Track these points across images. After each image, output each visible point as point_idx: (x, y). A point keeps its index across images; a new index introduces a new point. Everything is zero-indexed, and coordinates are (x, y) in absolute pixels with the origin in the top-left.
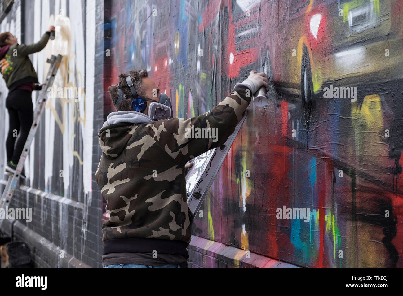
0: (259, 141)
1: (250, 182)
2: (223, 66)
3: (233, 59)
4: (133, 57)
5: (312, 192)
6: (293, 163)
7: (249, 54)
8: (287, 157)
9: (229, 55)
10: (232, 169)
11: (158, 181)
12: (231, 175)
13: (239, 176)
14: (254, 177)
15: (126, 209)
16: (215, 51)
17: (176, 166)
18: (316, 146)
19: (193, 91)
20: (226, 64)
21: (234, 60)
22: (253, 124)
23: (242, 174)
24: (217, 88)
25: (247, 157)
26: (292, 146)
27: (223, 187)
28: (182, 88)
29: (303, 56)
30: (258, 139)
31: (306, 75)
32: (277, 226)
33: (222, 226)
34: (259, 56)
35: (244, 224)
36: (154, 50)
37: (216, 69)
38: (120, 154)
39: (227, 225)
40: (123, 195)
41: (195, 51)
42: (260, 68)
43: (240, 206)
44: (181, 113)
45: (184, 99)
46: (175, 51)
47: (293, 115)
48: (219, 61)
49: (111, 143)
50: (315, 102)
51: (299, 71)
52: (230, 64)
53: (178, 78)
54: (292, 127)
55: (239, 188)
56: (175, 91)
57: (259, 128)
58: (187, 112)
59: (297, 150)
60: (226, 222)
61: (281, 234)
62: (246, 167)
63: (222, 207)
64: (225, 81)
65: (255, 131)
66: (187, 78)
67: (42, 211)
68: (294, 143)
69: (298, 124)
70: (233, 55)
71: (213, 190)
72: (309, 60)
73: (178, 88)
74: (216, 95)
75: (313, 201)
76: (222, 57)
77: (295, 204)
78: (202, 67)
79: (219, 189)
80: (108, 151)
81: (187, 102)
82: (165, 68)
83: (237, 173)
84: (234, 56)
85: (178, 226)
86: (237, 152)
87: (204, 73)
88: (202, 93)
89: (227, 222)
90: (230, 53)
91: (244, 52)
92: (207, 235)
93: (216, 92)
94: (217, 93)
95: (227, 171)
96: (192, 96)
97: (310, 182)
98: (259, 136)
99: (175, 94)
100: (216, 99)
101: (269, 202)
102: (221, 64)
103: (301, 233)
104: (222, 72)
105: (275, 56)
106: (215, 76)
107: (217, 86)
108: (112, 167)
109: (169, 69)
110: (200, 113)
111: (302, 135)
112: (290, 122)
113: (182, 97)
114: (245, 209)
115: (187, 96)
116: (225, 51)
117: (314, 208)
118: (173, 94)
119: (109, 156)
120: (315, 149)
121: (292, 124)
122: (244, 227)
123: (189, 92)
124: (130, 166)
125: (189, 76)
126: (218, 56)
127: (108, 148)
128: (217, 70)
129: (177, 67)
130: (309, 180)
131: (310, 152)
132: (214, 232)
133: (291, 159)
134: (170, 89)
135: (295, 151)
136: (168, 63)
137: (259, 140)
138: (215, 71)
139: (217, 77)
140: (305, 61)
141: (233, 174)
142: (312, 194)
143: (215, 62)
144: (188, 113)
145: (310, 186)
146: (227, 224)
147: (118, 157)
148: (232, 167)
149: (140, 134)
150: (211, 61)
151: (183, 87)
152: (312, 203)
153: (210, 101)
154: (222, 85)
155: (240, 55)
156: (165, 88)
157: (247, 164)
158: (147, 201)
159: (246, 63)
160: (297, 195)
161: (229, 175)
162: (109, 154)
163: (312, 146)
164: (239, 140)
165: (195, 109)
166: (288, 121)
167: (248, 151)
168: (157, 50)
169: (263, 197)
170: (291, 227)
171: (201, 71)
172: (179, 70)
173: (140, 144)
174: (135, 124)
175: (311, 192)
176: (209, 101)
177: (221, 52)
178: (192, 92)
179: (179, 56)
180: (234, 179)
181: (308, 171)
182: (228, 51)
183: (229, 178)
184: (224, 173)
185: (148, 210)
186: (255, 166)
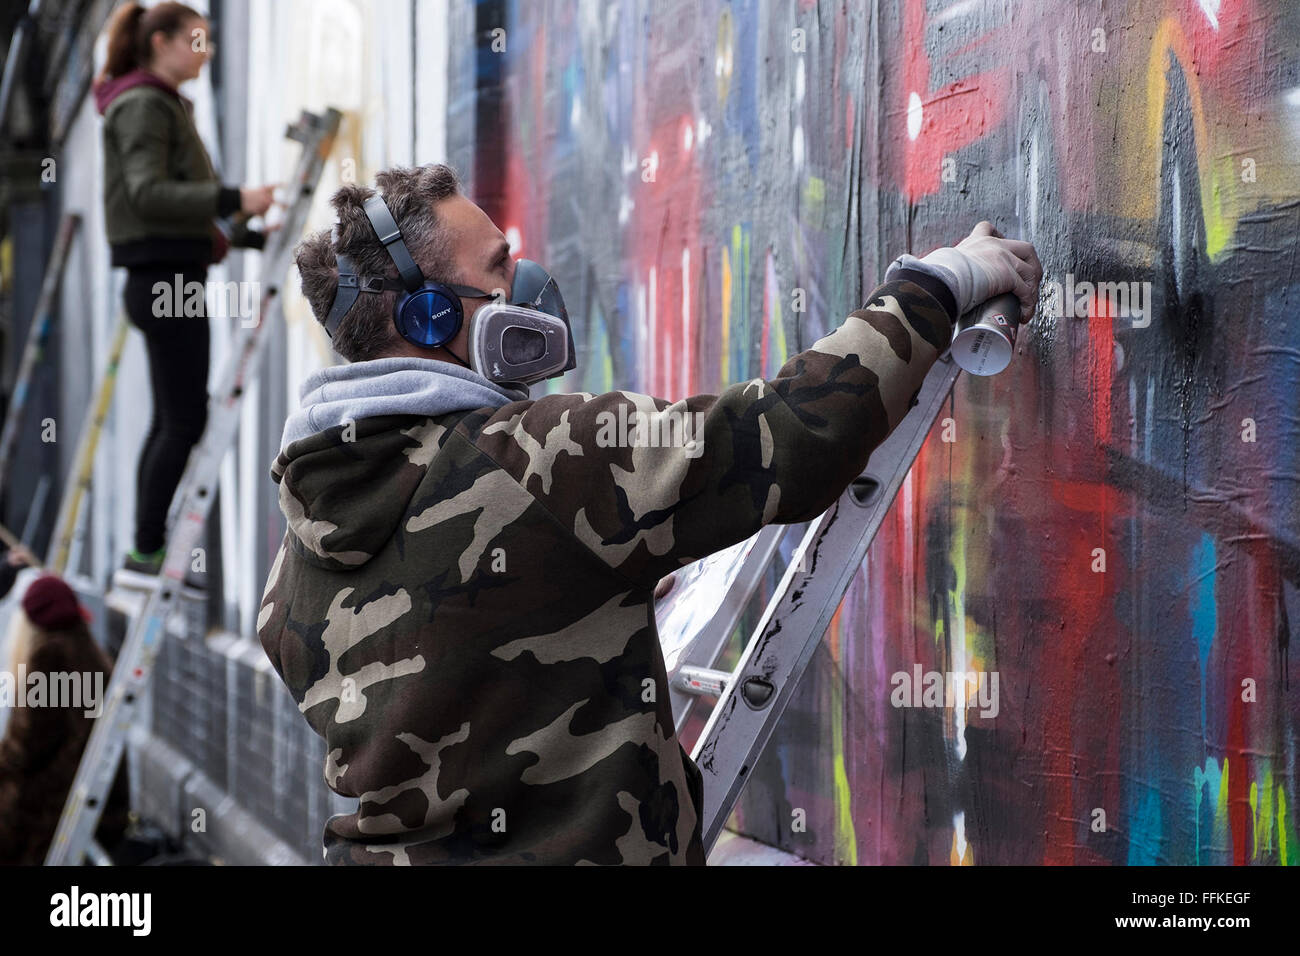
0: (1013, 465)
1: (979, 634)
2: (885, 148)
3: (920, 119)
4: (577, 114)
5: (1203, 683)
6: (1134, 557)
7: (976, 96)
8: (1113, 532)
9: (903, 105)
10: (919, 579)
11: (552, 661)
12: (915, 607)
13: (940, 611)
14: (994, 617)
15: (429, 785)
16: (855, 87)
17: (622, 596)
18: (1217, 488)
19: (779, 252)
20: (897, 138)
21: (923, 122)
22: (992, 395)
23: (951, 603)
24: (863, 240)
25: (970, 532)
26: (1129, 487)
27: (885, 652)
28: (743, 240)
29: (1169, 105)
30: (1008, 456)
31: (1180, 184)
32: (1078, 823)
33: (882, 817)
34: (1010, 106)
35: (958, 813)
36: (648, 85)
37: (861, 162)
38: (377, 553)
39: (900, 814)
40: (406, 732)
41: (788, 88)
42: (1014, 156)
43: (945, 737)
44: (738, 344)
45: (750, 288)
46: (720, 85)
47: (1131, 353)
48: (868, 128)
49: (335, 509)
50: (1212, 299)
51: (1154, 167)
52: (908, 139)
53: (728, 200)
54: (1128, 407)
55: (941, 659)
56: (719, 254)
57: (1013, 408)
58: (760, 342)
59: (1146, 503)
60: (898, 802)
61: (1092, 857)
62: (968, 572)
63: (882, 738)
64: (891, 213)
65: (996, 423)
66: (759, 199)
67: (278, 737)
68: (1136, 473)
69: (1151, 392)
70: (920, 104)
71: (851, 666)
72: (1191, 120)
73: (729, 242)
74: (861, 269)
75: (1207, 722)
76: (882, 110)
77: (1139, 732)
78: (812, 152)
79: (871, 661)
80: (327, 544)
81: (759, 297)
82: (685, 158)
83: (935, 597)
84: (923, 106)
85: (654, 844)
86: (936, 509)
87: (818, 177)
88: (810, 262)
89: (902, 799)
90: (908, 95)
91: (958, 90)
92: (833, 851)
93: (860, 259)
94: (865, 261)
95: (901, 589)
96: (778, 272)
97: (1195, 639)
98: (1012, 443)
99: (718, 266)
100: (861, 286)
101: (1048, 723)
102: (876, 139)
103: (1162, 856)
104: (880, 174)
105: (1066, 103)
106: (855, 189)
107: (863, 232)
108: (346, 604)
109: (698, 164)
110: (803, 344)
111: (1165, 439)
112: (1122, 384)
113: (743, 278)
114: (962, 749)
115: (759, 275)
116: (892, 86)
117: (1210, 751)
118: (711, 268)
119: (331, 560)
120: (1211, 502)
121: (1128, 395)
122: (960, 822)
123: (764, 257)
124: (428, 605)
125: (766, 192)
126: (866, 107)
127: (326, 529)
128: (863, 165)
129: (725, 154)
130: (1190, 632)
131: (1197, 511)
132: (858, 839)
133: (1127, 539)
134: (702, 244)
135: (1141, 509)
136: (695, 139)
137: (1013, 460)
138: (857, 169)
139: (864, 197)
140: (1173, 126)
141: (919, 603)
142: (1204, 693)
143: (855, 131)
144: (763, 343)
145: (1194, 658)
146: (901, 809)
147: (368, 563)
148: (919, 570)
149: (460, 466)
150: (843, 130)
151: (747, 237)
152: (1204, 730)
153: (839, 293)
154: (880, 228)
155: (944, 103)
156: (684, 242)
157: (968, 559)
158: (515, 748)
159: (965, 137)
160: (1147, 695)
161: (905, 604)
162: (331, 554)
163: (1202, 488)
164: (941, 457)
165: (786, 329)
166: (1115, 382)
167: (973, 507)
168: (656, 85)
169: (1028, 697)
170: (1126, 831)
171: (808, 169)
172: (731, 165)
173: (467, 508)
174: (432, 417)
175: (1199, 682)
176: (835, 293)
177: (876, 89)
178: (776, 258)
179: (733, 109)
180: (924, 622)
181: (1189, 593)
182: (900, 87)
183: (908, 616)
184: (888, 597)
185: (522, 783)
186: (997, 570)
